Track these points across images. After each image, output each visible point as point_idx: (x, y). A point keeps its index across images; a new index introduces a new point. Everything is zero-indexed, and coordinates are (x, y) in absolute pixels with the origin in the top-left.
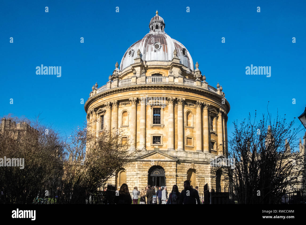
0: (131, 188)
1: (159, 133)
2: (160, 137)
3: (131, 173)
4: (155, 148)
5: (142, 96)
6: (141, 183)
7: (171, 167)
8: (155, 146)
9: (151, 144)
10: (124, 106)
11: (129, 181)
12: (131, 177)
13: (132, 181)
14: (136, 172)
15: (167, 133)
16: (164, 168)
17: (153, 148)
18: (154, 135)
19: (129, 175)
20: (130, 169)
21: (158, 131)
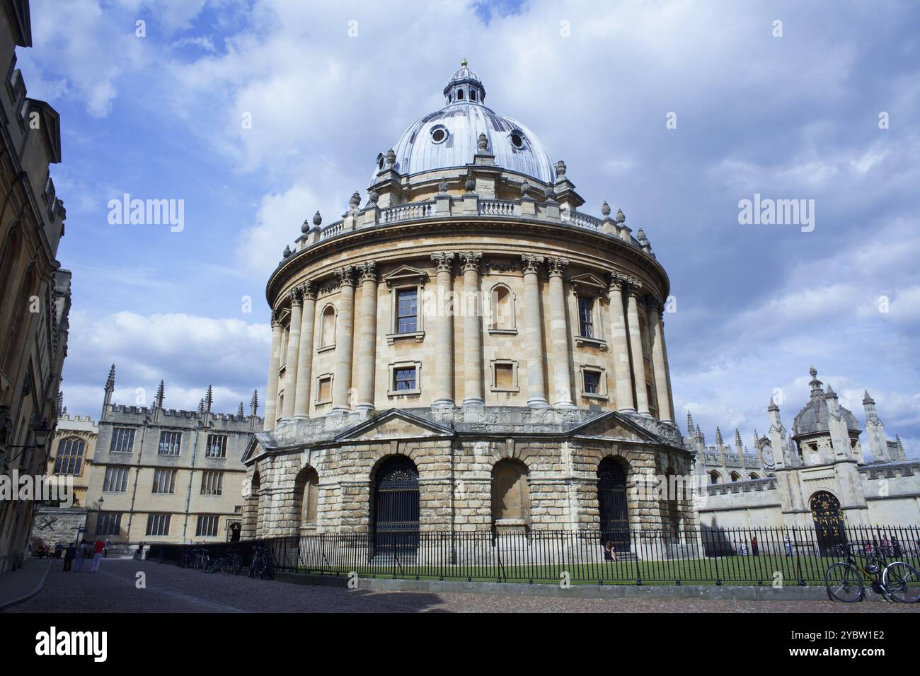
0: (550, 525)
1: (597, 364)
2: (599, 374)
3: (547, 477)
4: (592, 405)
5: (555, 255)
6: (584, 507)
7: (646, 462)
8: (590, 400)
9: (582, 392)
10: (496, 272)
11: (542, 502)
12: (546, 488)
13: (552, 503)
14: (562, 472)
15: (612, 366)
16: (632, 463)
17: (587, 404)
18: (587, 368)
19: (541, 482)
20: (541, 463)
21: (594, 357)
